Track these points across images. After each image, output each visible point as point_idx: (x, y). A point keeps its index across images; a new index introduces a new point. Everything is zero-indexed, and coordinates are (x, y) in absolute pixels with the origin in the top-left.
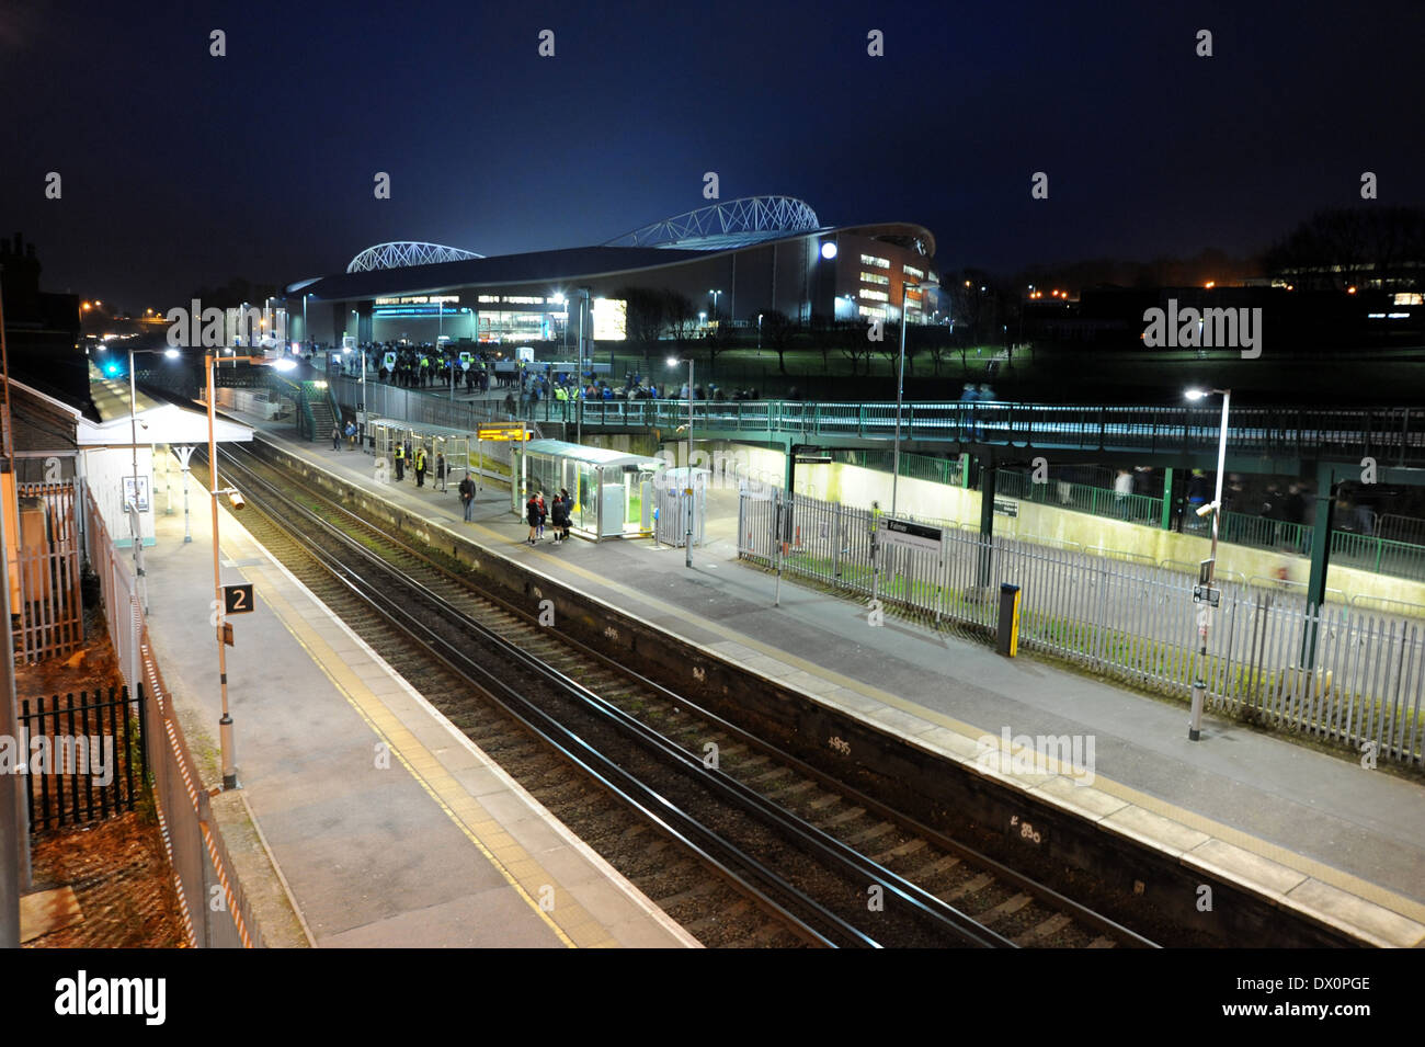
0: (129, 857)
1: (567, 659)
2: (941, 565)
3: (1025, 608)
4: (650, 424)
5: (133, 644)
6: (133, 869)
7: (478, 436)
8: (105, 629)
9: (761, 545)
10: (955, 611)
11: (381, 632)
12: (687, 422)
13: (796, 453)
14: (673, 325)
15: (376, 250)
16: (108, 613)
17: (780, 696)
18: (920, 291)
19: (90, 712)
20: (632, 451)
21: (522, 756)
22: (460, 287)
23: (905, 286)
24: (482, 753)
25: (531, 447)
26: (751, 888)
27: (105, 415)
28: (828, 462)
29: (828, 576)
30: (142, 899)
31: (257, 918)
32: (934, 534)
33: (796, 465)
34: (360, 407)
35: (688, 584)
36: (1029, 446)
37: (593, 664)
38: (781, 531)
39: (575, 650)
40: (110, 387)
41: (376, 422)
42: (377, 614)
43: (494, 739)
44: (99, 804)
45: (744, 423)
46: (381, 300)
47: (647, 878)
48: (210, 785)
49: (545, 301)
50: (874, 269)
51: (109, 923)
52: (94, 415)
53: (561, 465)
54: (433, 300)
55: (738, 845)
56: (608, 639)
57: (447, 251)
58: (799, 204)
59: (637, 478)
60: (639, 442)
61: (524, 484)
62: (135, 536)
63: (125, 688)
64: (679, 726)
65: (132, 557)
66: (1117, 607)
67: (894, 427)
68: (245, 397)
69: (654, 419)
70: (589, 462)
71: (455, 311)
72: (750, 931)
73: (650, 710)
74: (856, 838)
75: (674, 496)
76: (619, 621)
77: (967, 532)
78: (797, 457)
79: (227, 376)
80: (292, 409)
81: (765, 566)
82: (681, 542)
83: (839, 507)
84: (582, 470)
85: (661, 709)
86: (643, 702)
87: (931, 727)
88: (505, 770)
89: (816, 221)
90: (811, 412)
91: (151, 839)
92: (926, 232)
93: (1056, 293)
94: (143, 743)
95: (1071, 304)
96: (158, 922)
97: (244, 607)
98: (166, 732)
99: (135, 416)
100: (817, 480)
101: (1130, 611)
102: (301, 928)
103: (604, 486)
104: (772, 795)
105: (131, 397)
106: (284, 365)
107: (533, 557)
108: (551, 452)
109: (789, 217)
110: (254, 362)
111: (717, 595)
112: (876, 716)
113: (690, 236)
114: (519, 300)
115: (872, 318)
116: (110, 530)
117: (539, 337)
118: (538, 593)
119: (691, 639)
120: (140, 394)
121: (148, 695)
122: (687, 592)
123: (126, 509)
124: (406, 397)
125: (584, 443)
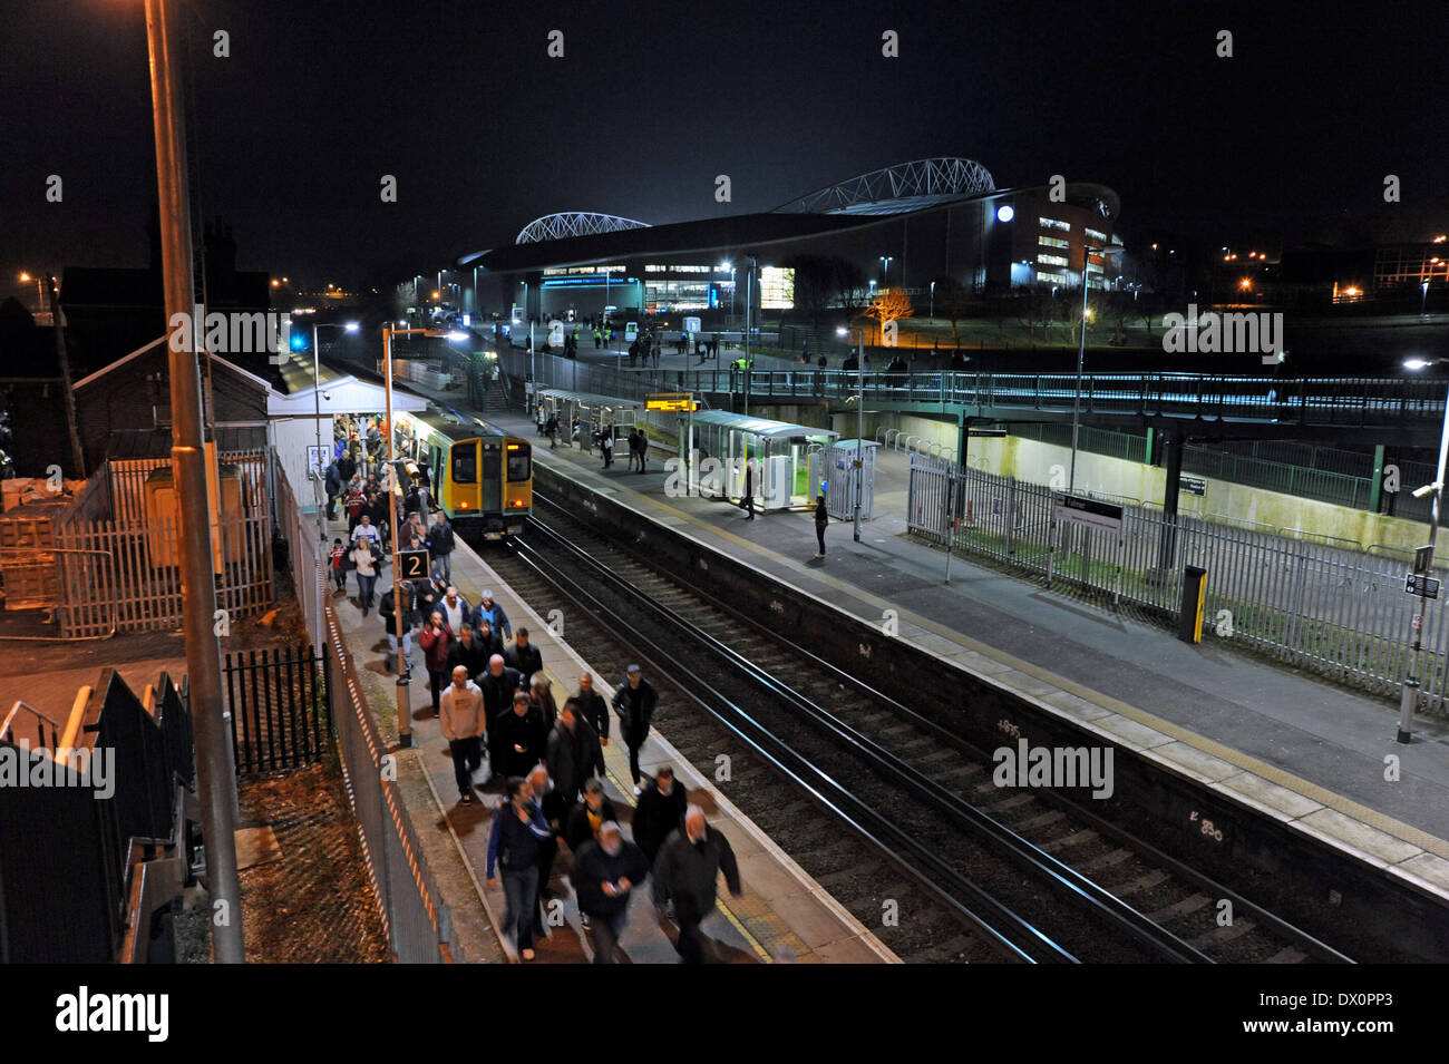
0: (318, 805)
1: (732, 632)
2: (1121, 545)
3: (1211, 593)
4: (818, 395)
5: (318, 606)
6: (322, 816)
7: (646, 408)
8: (293, 590)
9: (932, 521)
10: (1135, 594)
12: (857, 393)
13: (969, 427)
14: (842, 293)
15: (543, 221)
16: (295, 575)
17: (948, 675)
18: (1102, 255)
19: (281, 668)
20: (800, 423)
21: (686, 727)
22: (626, 257)
23: (1087, 250)
25: (699, 418)
26: (912, 869)
27: (292, 387)
28: (1002, 435)
29: (1000, 553)
30: (329, 844)
31: (433, 870)
32: (1113, 512)
33: (971, 440)
34: (529, 378)
35: (855, 558)
36: (1219, 420)
37: (759, 637)
38: (953, 506)
39: (739, 623)
40: (296, 360)
41: (545, 393)
42: (545, 583)
44: (291, 754)
45: (916, 394)
46: (549, 271)
47: (807, 855)
48: (388, 742)
49: (712, 269)
50: (1054, 233)
51: (304, 863)
52: (283, 387)
53: (728, 436)
54: (601, 270)
55: (901, 826)
56: (775, 612)
57: (614, 220)
58: (974, 165)
59: (805, 449)
60: (806, 413)
62: (319, 503)
63: (311, 648)
64: (845, 703)
65: (316, 523)
66: (1315, 594)
67: (1073, 399)
68: (419, 368)
69: (822, 390)
70: (757, 433)
71: (622, 280)
72: (911, 914)
73: (815, 685)
74: (1024, 825)
75: (843, 468)
76: (785, 594)
77: (1150, 511)
78: (970, 429)
79: (403, 348)
80: (463, 379)
81: (936, 543)
82: (849, 515)
83: (1014, 482)
84: (749, 441)
85: (826, 685)
86: (809, 678)
87: (1107, 713)
88: (668, 740)
89: (992, 183)
90: (985, 383)
91: (336, 790)
92: (1108, 191)
93: (1253, 254)
94: (327, 699)
95: (1270, 266)
96: (343, 866)
98: (348, 690)
99: (319, 388)
100: (990, 453)
101: (1330, 599)
102: (472, 883)
103: (771, 458)
104: (937, 776)
105: (315, 369)
106: (457, 337)
107: (699, 528)
108: (718, 423)
109: (964, 180)
110: (428, 334)
111: (886, 570)
112: (1048, 700)
113: (860, 201)
114: (685, 269)
115: (1051, 284)
116: (296, 497)
117: (706, 306)
118: (704, 565)
119: (859, 616)
120: (322, 366)
121: (332, 654)
122: (856, 566)
123: (311, 477)
124: (574, 367)
125: (752, 414)
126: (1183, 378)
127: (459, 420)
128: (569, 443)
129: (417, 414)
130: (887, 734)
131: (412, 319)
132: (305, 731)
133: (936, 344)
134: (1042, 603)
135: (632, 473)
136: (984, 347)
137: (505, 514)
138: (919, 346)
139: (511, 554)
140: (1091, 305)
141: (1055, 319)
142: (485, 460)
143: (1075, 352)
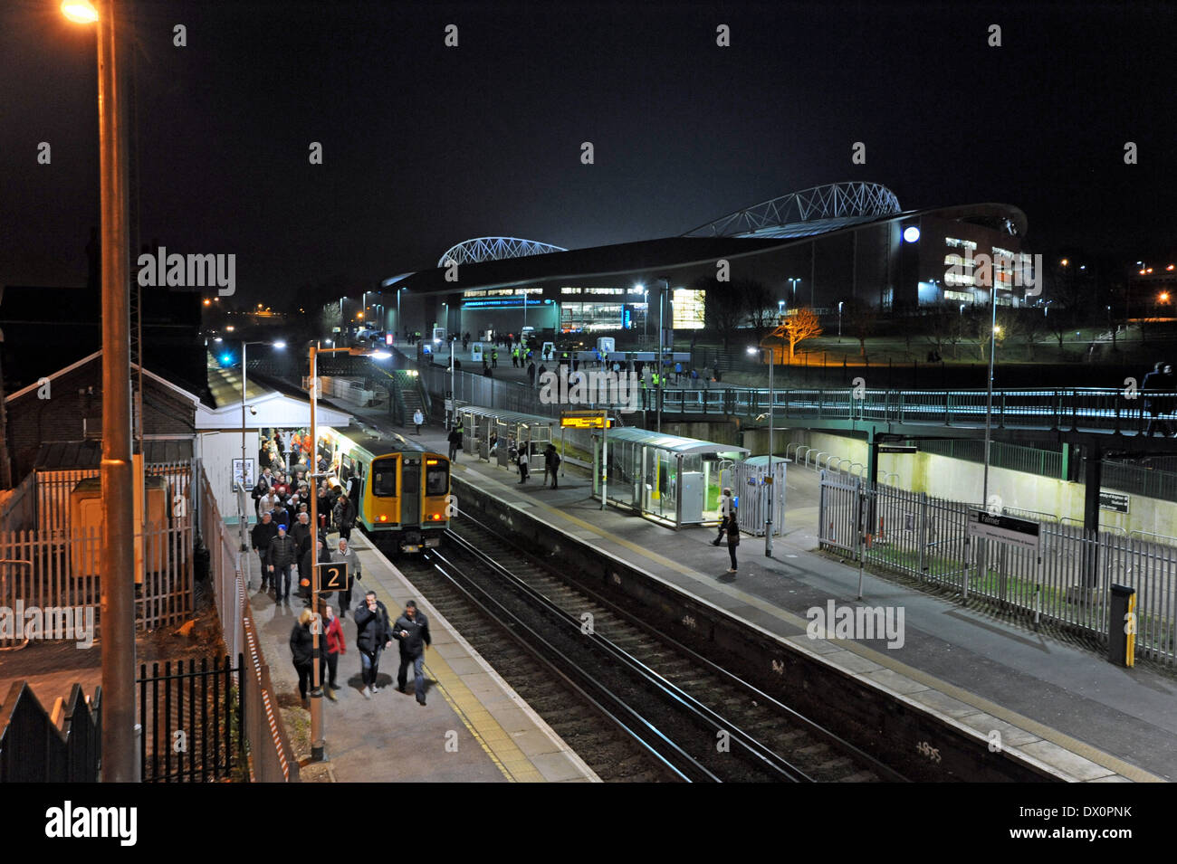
1: (644, 647)
2: (1039, 563)
4: (730, 413)
5: (237, 616)
7: (561, 425)
8: (212, 601)
9: (843, 536)
10: (1057, 612)
11: (464, 613)
12: (767, 410)
13: (880, 443)
14: (752, 314)
15: (465, 245)
16: (215, 585)
19: (197, 678)
21: (598, 744)
22: (543, 279)
24: (558, 738)
25: (612, 435)
27: (220, 402)
28: (913, 451)
29: (914, 569)
32: (1031, 528)
33: (879, 454)
34: (449, 395)
35: (768, 573)
37: (671, 652)
38: (864, 521)
39: (652, 638)
40: (224, 375)
41: (463, 410)
42: (460, 595)
43: (570, 724)
44: (200, 767)
45: (825, 411)
46: (469, 293)
48: (299, 756)
49: (626, 292)
50: (960, 251)
52: (210, 402)
53: (642, 452)
54: (519, 292)
56: (686, 627)
57: (532, 245)
58: (880, 189)
59: (717, 466)
60: (718, 429)
61: (605, 471)
62: (242, 515)
63: (228, 658)
64: (758, 720)
65: (238, 534)
67: (984, 415)
68: (342, 385)
69: (733, 408)
70: (669, 450)
71: (538, 302)
73: (727, 702)
75: (754, 485)
76: (698, 609)
77: (1069, 527)
78: (880, 446)
79: (327, 366)
80: (385, 396)
81: (849, 559)
82: (761, 531)
83: (925, 497)
84: (661, 457)
85: (739, 701)
86: (721, 694)
87: (1033, 739)
88: (580, 756)
89: (897, 205)
90: (894, 400)
92: (1015, 210)
94: (241, 711)
97: (337, 585)
98: (262, 702)
99: (246, 403)
100: (900, 470)
103: (683, 473)
105: (243, 385)
106: (380, 356)
107: (614, 543)
108: (631, 439)
109: (870, 202)
110: (352, 352)
111: (797, 586)
112: (968, 722)
113: (769, 225)
114: (600, 291)
115: (958, 302)
116: (220, 509)
117: (620, 327)
118: (617, 579)
119: (770, 631)
120: (251, 382)
121: (247, 664)
122: (767, 582)
123: (236, 489)
124: (493, 385)
125: (664, 431)
126: (1099, 393)
127: (380, 435)
128: (487, 458)
129: (340, 430)
130: (802, 755)
131: (337, 338)
132: (217, 744)
133: (845, 362)
134: (957, 620)
135: (547, 488)
136: (893, 365)
137: (423, 528)
138: (828, 365)
139: (428, 566)
140: (1001, 323)
141: (965, 336)
142: (404, 474)
143: (985, 369)
